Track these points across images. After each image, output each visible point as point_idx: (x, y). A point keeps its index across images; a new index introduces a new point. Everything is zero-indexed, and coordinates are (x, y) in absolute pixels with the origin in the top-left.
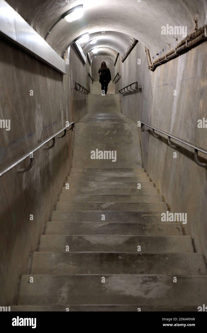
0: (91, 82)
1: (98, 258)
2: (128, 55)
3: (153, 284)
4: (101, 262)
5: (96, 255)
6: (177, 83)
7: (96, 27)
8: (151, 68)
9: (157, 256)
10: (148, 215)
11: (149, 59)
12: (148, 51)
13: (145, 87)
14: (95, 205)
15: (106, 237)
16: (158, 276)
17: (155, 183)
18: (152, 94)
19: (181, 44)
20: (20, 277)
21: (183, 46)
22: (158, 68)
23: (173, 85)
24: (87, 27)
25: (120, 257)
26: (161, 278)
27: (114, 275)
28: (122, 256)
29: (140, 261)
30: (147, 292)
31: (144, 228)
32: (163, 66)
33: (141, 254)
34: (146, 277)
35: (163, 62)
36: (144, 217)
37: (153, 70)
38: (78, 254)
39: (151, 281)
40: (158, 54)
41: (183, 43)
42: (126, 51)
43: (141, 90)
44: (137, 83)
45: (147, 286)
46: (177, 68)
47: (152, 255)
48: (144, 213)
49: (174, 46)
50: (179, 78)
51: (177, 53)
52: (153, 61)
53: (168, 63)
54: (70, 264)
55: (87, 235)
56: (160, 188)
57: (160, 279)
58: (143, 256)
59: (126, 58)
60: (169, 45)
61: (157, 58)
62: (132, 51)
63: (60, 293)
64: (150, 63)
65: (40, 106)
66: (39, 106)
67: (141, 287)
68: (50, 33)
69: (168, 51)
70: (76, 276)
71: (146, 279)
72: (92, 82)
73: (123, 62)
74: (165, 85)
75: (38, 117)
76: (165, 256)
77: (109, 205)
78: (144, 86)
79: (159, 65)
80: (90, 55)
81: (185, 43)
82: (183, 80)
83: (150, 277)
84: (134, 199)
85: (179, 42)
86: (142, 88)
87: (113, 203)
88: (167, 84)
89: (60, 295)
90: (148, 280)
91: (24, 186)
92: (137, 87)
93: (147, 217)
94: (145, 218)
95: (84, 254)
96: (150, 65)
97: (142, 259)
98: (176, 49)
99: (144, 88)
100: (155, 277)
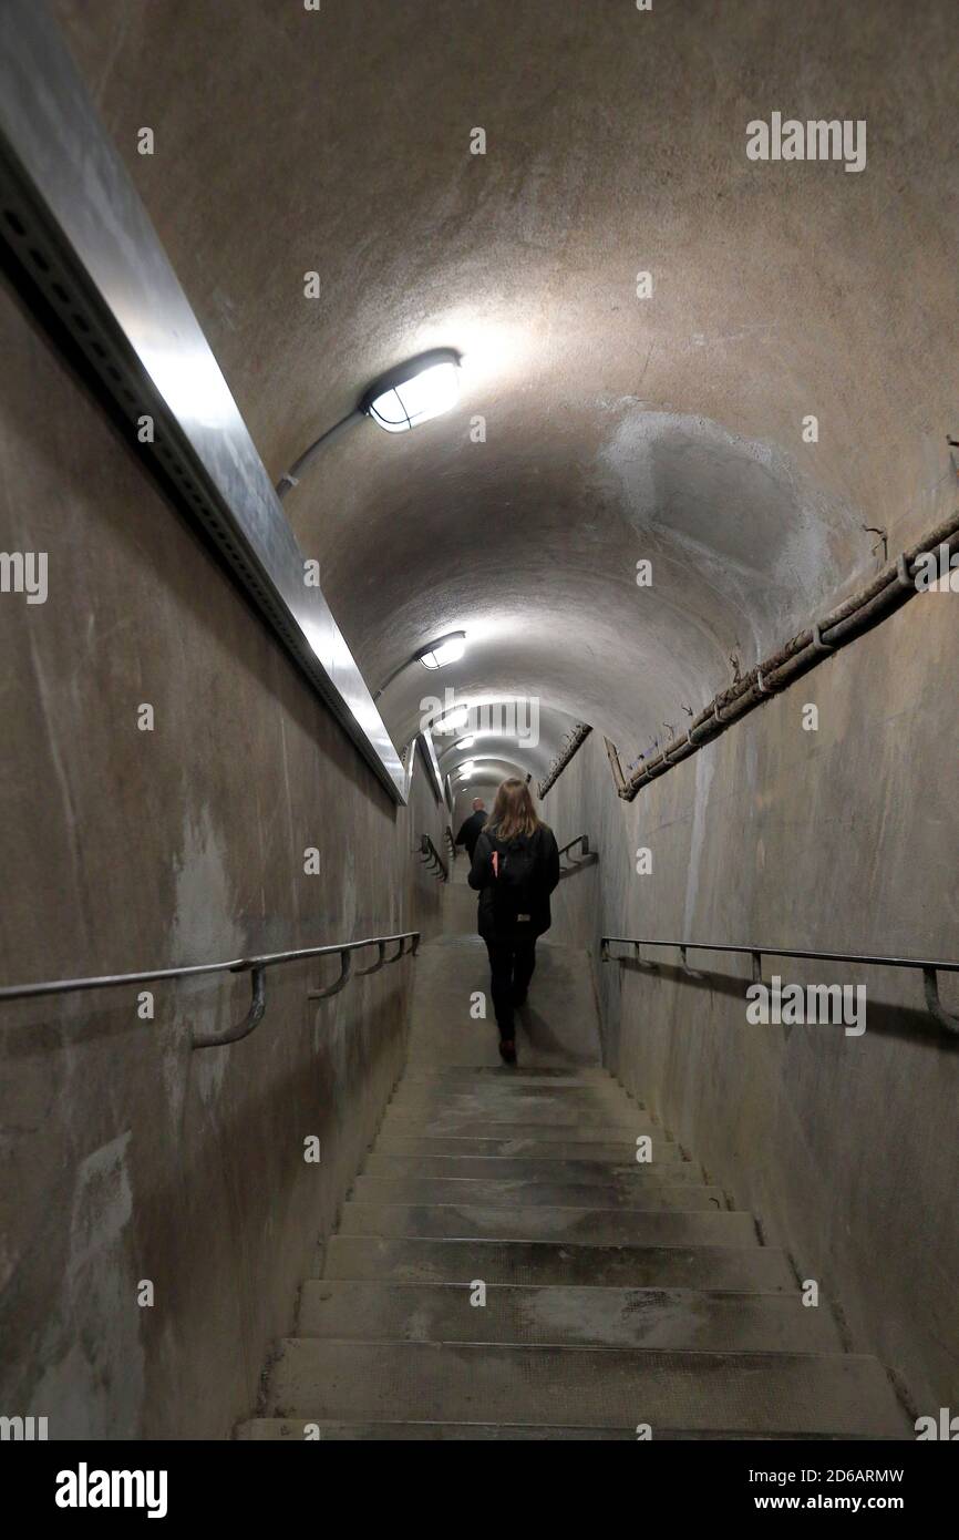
0: (451, 854)
1: (504, 1255)
2: (557, 776)
3: (657, 1312)
4: (513, 1266)
5: (497, 1248)
6: (696, 815)
7: (488, 690)
8: (624, 794)
9: (663, 1253)
10: (629, 1170)
11: (617, 773)
12: (613, 752)
13: (608, 846)
14: (480, 1147)
15: (519, 1211)
16: (671, 1292)
17: (644, 1101)
18: (629, 859)
19: (702, 717)
20: (299, 1289)
21: (708, 721)
22: (645, 791)
23: (686, 822)
24: (466, 690)
25: (563, 1255)
26: (679, 1296)
27: (551, 1287)
28: (568, 1252)
29: (617, 1267)
30: (641, 1332)
31: (621, 1199)
32: (656, 782)
33: (620, 1247)
34: (636, 1292)
35: (659, 770)
36: (620, 1174)
37: (631, 799)
38: (448, 1244)
39: (651, 1303)
40: (642, 757)
41: (708, 715)
42: (552, 767)
43: (595, 859)
44: (586, 838)
45: (640, 1316)
46: (694, 777)
47: (650, 1251)
48: (620, 1165)
49: (685, 727)
50: (702, 800)
51: (693, 741)
52: (629, 775)
53: (669, 772)
54: (427, 1270)
55: (468, 1206)
56: (658, 1113)
57: (678, 1300)
58: (624, 1253)
59: (550, 787)
60: (671, 728)
61: (641, 764)
62: (570, 763)
63: (407, 1330)
64: (621, 782)
65: (353, 858)
66: (351, 858)
67: (624, 1319)
68: (383, 693)
69: (668, 744)
70: (450, 1287)
71: (638, 1297)
72: (455, 856)
73: (542, 799)
74: (664, 826)
75: (349, 884)
76: (684, 1253)
77: (520, 1146)
78: (605, 846)
79: (647, 780)
80: (452, 782)
81: (713, 713)
82: (710, 806)
83: (648, 1294)
84: (588, 1134)
85: (698, 715)
86: (600, 851)
87: (529, 1142)
88: (669, 825)
89: (407, 1333)
90: (643, 1300)
91: (317, 1045)
92: (585, 850)
93: (629, 1174)
94: (621, 1178)
95: (467, 1244)
96: (622, 786)
97: (622, 1261)
98: (690, 732)
99: (604, 851)
100: (663, 1293)
